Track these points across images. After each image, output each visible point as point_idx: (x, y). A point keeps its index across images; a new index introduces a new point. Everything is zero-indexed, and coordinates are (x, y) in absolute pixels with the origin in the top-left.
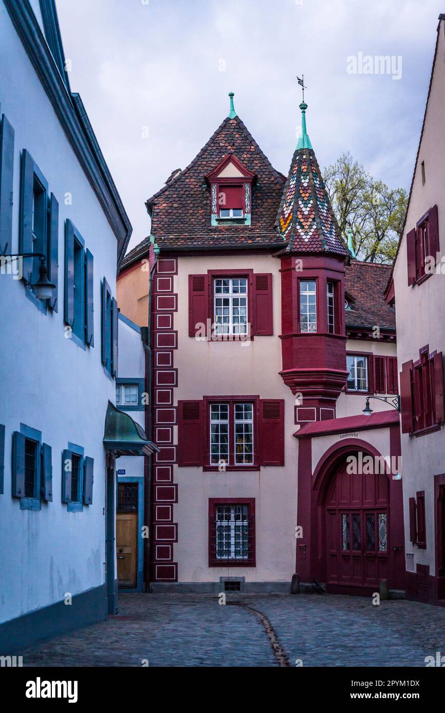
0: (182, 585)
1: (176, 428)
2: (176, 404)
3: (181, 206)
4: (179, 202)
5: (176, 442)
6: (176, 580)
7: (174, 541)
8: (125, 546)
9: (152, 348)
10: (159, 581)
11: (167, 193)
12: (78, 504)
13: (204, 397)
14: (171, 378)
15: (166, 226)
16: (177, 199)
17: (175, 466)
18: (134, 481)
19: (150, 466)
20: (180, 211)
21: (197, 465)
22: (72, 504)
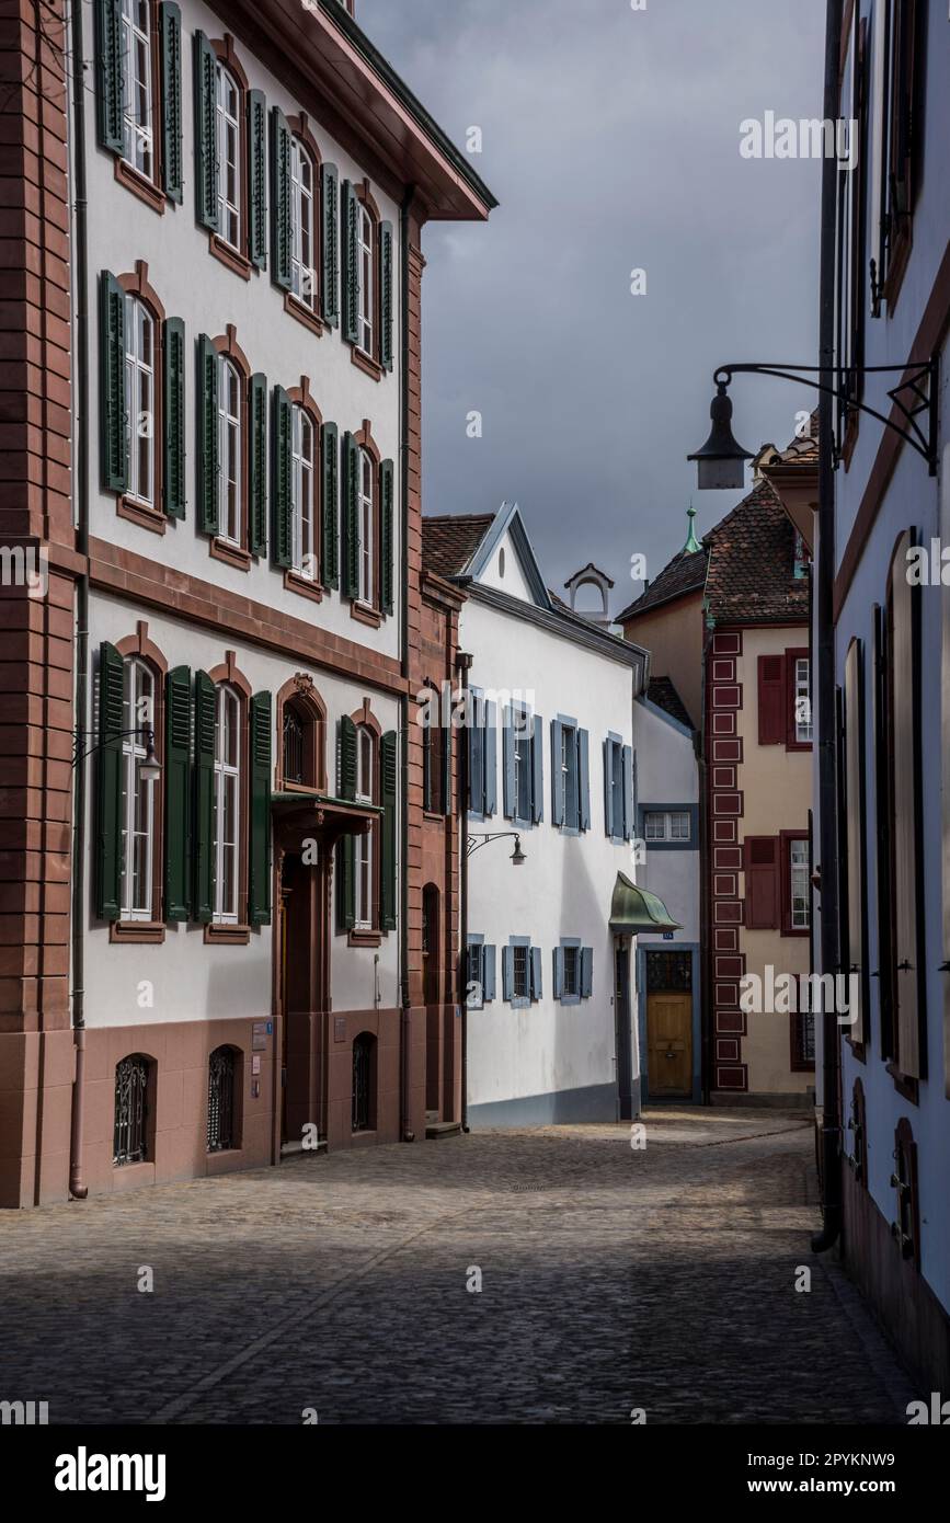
0: (753, 1097)
1: (742, 875)
2: (741, 841)
3: (752, 546)
4: (748, 541)
5: (742, 895)
6: (746, 1089)
7: (742, 1034)
8: (675, 1040)
9: (707, 761)
10: (722, 1089)
11: (733, 524)
12: (575, 997)
13: (781, 831)
14: (734, 804)
15: (727, 580)
16: (746, 536)
17: (742, 928)
18: (685, 949)
19: (706, 927)
20: (749, 555)
21: (773, 928)
22: (568, 997)
